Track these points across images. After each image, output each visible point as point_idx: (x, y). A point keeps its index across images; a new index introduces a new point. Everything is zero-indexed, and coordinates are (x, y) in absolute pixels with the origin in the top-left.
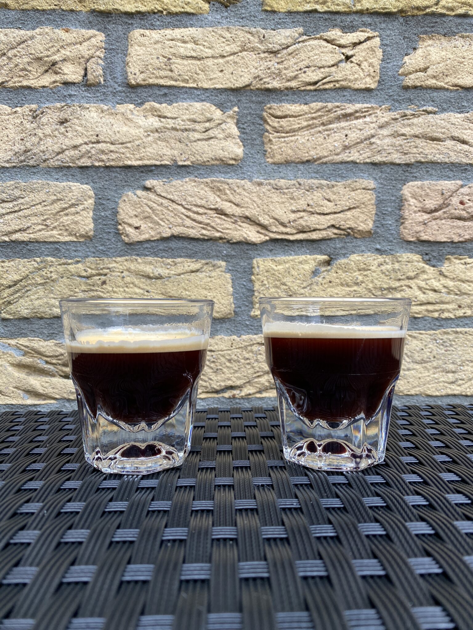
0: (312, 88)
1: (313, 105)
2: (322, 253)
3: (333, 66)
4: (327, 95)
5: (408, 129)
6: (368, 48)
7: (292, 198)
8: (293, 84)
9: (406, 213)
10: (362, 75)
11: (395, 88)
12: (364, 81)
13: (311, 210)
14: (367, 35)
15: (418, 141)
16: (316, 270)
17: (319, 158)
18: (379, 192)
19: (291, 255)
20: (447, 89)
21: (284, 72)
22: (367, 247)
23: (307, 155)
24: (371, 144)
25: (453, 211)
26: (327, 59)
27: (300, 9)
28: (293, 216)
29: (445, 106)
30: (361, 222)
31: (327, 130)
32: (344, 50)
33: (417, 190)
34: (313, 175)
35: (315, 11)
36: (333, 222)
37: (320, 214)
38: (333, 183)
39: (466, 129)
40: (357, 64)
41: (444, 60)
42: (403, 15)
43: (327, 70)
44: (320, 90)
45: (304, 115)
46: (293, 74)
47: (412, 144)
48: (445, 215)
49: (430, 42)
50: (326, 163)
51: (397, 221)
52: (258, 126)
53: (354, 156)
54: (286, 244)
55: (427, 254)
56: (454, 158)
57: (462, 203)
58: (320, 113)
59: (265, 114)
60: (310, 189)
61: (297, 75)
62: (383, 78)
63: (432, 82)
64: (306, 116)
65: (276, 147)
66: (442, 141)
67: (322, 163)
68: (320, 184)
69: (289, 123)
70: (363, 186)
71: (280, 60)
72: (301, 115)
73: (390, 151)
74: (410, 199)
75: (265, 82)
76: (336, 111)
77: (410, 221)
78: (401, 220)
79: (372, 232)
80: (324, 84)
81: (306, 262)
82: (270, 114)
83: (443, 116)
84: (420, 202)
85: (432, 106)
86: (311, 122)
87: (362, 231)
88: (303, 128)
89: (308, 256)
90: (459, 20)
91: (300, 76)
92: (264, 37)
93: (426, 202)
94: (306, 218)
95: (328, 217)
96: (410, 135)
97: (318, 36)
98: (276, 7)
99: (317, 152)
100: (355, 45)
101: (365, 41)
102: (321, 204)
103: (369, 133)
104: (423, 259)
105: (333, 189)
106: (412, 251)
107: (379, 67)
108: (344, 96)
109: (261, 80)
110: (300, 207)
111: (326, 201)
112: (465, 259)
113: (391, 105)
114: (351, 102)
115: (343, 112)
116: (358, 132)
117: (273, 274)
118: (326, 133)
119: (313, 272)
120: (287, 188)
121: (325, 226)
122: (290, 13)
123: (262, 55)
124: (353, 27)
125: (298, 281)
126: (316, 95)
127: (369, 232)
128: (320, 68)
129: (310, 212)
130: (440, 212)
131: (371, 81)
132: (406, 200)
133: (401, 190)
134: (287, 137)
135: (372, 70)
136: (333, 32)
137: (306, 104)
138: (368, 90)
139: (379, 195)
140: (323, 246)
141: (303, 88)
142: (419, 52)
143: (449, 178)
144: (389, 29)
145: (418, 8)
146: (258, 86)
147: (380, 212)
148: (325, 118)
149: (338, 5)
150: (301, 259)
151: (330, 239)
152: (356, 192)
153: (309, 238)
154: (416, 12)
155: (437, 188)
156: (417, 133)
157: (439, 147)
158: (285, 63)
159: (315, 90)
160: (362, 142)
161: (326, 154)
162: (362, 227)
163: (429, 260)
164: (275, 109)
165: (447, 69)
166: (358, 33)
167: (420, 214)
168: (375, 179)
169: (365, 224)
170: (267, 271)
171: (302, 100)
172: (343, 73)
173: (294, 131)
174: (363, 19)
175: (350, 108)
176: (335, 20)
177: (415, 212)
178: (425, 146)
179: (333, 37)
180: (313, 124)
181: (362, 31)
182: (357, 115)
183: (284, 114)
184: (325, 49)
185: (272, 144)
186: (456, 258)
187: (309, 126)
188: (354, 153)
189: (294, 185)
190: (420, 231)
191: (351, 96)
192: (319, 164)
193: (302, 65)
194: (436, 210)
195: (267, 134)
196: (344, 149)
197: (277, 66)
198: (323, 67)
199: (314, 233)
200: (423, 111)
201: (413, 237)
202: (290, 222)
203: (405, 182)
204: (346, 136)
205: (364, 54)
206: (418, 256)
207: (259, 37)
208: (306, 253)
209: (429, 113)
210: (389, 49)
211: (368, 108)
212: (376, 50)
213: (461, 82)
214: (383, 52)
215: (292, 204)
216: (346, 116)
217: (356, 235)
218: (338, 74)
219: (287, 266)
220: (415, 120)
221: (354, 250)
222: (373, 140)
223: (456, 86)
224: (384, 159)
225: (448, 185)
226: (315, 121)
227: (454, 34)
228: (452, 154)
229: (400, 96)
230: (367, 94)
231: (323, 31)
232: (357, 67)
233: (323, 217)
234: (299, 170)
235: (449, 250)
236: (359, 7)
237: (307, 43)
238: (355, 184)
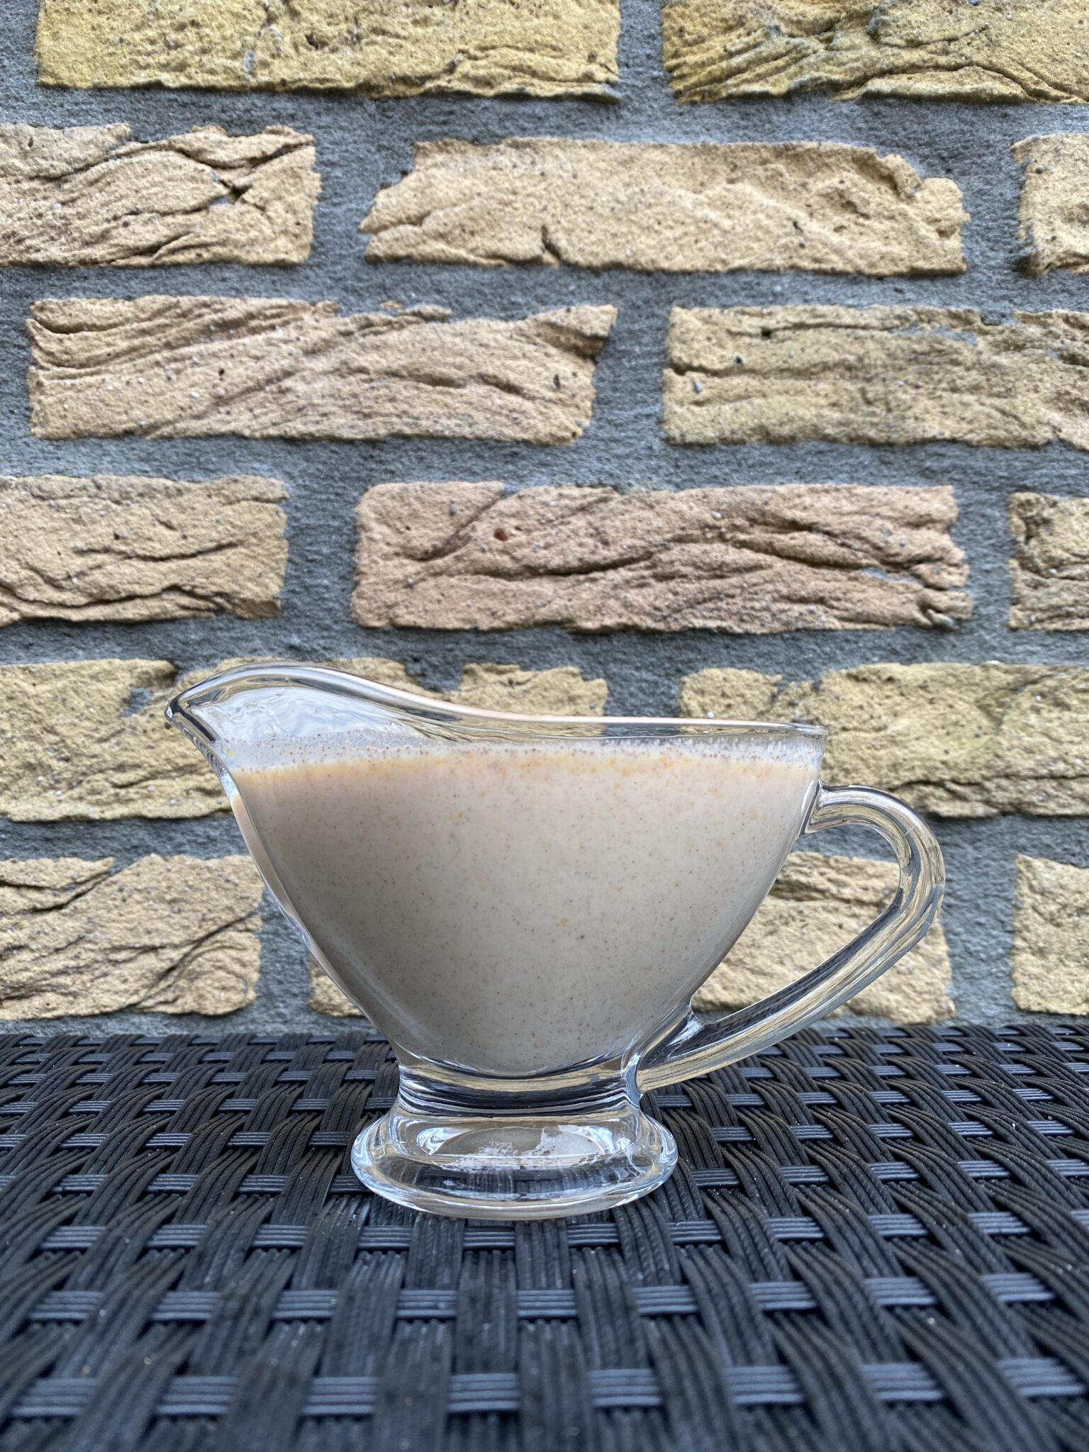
0: (144, 260)
1: (144, 301)
2: (152, 654)
3: (197, 210)
4: (181, 279)
5: (374, 356)
6: (284, 171)
7: (78, 521)
8: (98, 252)
9: (363, 560)
10: (268, 232)
11: (350, 262)
12: (272, 246)
13: (123, 548)
14: (282, 140)
15: (397, 385)
16: (134, 696)
17: (155, 427)
18: (297, 509)
19: (75, 657)
20: (474, 266)
21: (77, 223)
22: (266, 641)
23: (124, 417)
24: (283, 392)
25: (478, 555)
26: (181, 193)
27: (124, 81)
28: (78, 563)
29: (468, 303)
30: (250, 579)
31: (176, 360)
32: (226, 176)
33: (390, 503)
34: (137, 465)
35: (158, 86)
36: (174, 579)
37: (145, 558)
38: (183, 484)
39: (515, 357)
40: (255, 205)
41: (466, 198)
42: (375, 95)
43: (180, 219)
44: (163, 266)
45: (122, 324)
46: (96, 229)
47: (383, 391)
48: (461, 565)
49: (440, 158)
50: (170, 438)
51: (343, 578)
52: (14, 351)
53: (240, 420)
54: (66, 630)
55: (416, 660)
56: (484, 427)
57: (500, 535)
58: (161, 321)
59: (29, 321)
60: (123, 498)
61: (107, 231)
62: (322, 238)
63: (436, 248)
64: (128, 327)
65: (51, 400)
66: (459, 386)
67: (163, 438)
68: (148, 486)
69: (84, 344)
70: (254, 493)
71: (67, 197)
72: (115, 325)
73: (326, 410)
74: (373, 525)
75: (29, 248)
76: (200, 316)
77: (372, 579)
78: (351, 576)
79: (279, 603)
80: (173, 251)
81: (109, 675)
82: (41, 322)
83: (460, 325)
84: (399, 532)
85: (437, 302)
86: (137, 342)
87: (253, 602)
88: (118, 355)
89: (117, 662)
90: (506, 108)
91: (114, 233)
92: (30, 144)
93: (413, 533)
94: (109, 568)
95: (163, 566)
96: (377, 372)
97: (164, 142)
98: (66, 76)
99: (151, 411)
100: (255, 162)
101: (278, 153)
102: (148, 534)
103: (277, 366)
104: (406, 671)
105: (182, 500)
106: (378, 652)
107: (309, 213)
108: (224, 280)
109: (20, 241)
110: (96, 543)
111: (161, 529)
112: (511, 671)
113: (340, 301)
114: (238, 293)
115: (215, 317)
116: (252, 363)
117: (25, 705)
118: (173, 365)
119: (125, 700)
120: (68, 497)
121: (156, 588)
122: (98, 90)
123: (26, 185)
124: (250, 122)
125: (86, 723)
126: (154, 278)
127: (270, 604)
128: (165, 214)
129: (121, 553)
130: (449, 559)
131: (290, 246)
132: (362, 527)
133: (356, 502)
134: (81, 376)
135: (291, 219)
136: (200, 135)
137: (129, 298)
138: (283, 267)
139: (298, 515)
140: (156, 639)
141: (121, 262)
142: (411, 180)
143: (472, 474)
144: (341, 128)
145: (405, 80)
146: (14, 256)
147: (301, 556)
148: (173, 331)
149: (212, 72)
150: (96, 669)
151: (173, 620)
152: (236, 507)
153: (117, 617)
154: (401, 88)
155: (439, 498)
156: (395, 366)
157: (448, 400)
158: (79, 202)
159: (153, 267)
160: (259, 388)
161: (169, 416)
162: (251, 591)
163: (423, 675)
164: (52, 311)
165: (472, 219)
166: (265, 137)
167: (396, 561)
168: (290, 476)
169: (258, 585)
170: (10, 698)
171: (120, 290)
172: (220, 226)
173: (98, 361)
174: (276, 105)
175: (236, 308)
176: (207, 107)
177: (386, 557)
178: (413, 398)
179: (197, 145)
180: (143, 346)
181: (273, 132)
182: (254, 323)
183: (74, 321)
184: (178, 173)
185: (43, 393)
186: (488, 670)
187: (133, 349)
188: (240, 413)
189: (84, 488)
190: (396, 604)
191: (241, 280)
192: (155, 440)
193: (118, 208)
194: (437, 553)
195: (33, 368)
196: (217, 404)
197: (59, 210)
198: (172, 213)
199: (129, 605)
200: (414, 314)
201: (380, 617)
202: (69, 577)
203: (365, 484)
204: (222, 372)
205: (273, 184)
206: (393, 664)
207: (20, 143)
208: (113, 654)
209: (429, 318)
210: (338, 172)
211: (280, 307)
212: (302, 173)
213: (506, 248)
214: (323, 179)
215: (76, 534)
216: (228, 327)
217: (239, 612)
218: (206, 229)
219: (60, 684)
220: (393, 337)
221: (232, 647)
222: (287, 383)
223: (495, 256)
224: (312, 429)
225: (468, 491)
226: (148, 339)
227: (497, 139)
228: (479, 416)
229: (360, 280)
230: (281, 276)
231: (179, 131)
232: (257, 214)
233: (151, 564)
234: (106, 453)
235: (470, 649)
236: (263, 77)
237: (135, 159)
238: (233, 486)
